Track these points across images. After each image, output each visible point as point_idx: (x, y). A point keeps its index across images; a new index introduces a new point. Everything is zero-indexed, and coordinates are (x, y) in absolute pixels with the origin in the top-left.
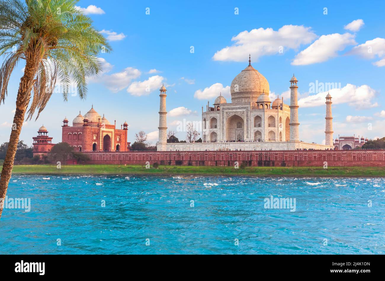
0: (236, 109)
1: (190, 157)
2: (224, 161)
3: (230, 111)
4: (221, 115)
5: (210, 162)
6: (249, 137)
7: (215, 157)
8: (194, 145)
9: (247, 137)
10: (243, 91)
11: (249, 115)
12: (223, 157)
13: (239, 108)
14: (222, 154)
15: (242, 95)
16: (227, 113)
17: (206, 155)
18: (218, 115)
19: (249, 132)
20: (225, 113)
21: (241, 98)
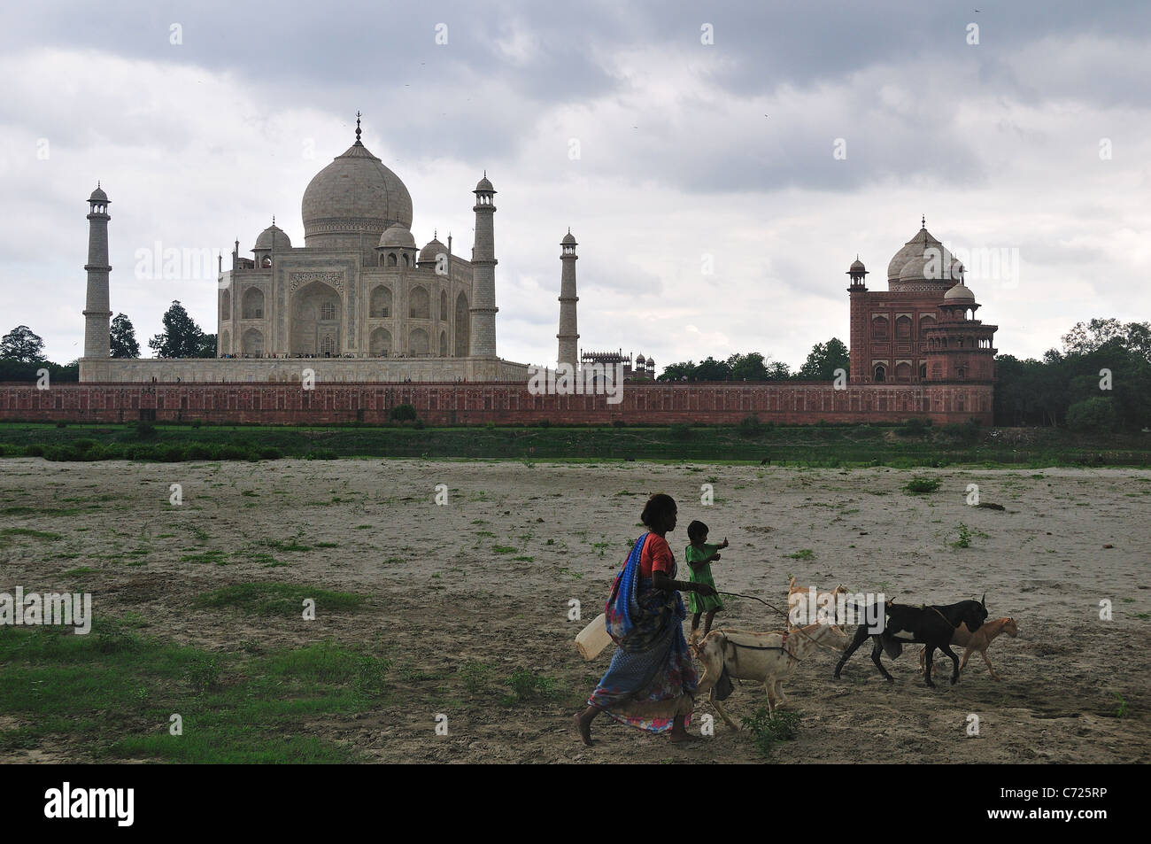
0: (321, 266)
1: (184, 400)
2: (286, 410)
3: (302, 269)
4: (276, 280)
5: (243, 412)
6: (356, 344)
7: (258, 398)
8: (194, 363)
9: (351, 346)
10: (338, 215)
11: (357, 284)
12: (281, 399)
13: (329, 263)
14: (280, 392)
15: (335, 227)
16: (292, 274)
17: (231, 392)
18: (265, 280)
19: (357, 332)
20: (287, 277)
21: (333, 236)
